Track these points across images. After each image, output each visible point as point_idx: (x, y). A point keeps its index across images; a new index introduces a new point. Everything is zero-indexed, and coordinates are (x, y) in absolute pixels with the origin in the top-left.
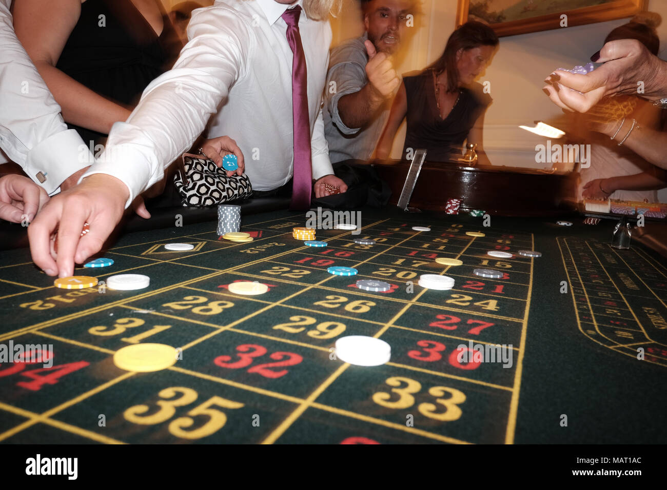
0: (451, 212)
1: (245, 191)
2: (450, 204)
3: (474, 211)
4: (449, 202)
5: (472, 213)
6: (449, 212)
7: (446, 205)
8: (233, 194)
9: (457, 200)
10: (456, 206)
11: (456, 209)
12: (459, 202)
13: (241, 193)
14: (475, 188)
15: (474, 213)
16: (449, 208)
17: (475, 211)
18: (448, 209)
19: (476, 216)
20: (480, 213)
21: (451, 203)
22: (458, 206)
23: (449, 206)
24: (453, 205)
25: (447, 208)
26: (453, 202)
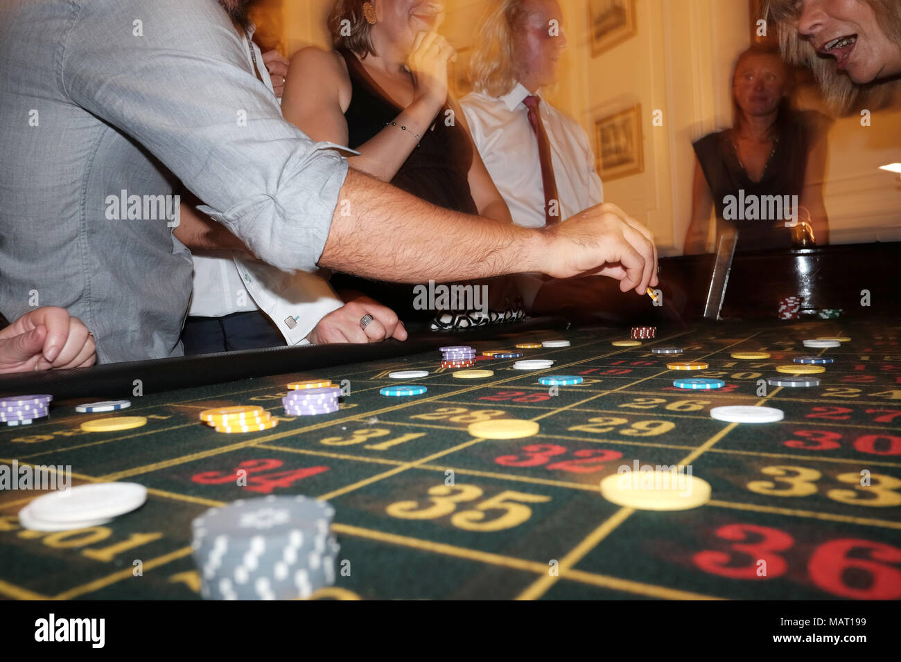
0: (788, 315)
1: (513, 316)
2: (784, 304)
3: (824, 310)
4: (782, 303)
5: (822, 315)
6: (785, 316)
7: (779, 307)
8: (497, 318)
9: (795, 298)
10: (795, 306)
11: (795, 311)
12: (798, 300)
13: (507, 318)
14: (820, 278)
15: (825, 313)
16: (784, 311)
17: (826, 311)
18: (782, 312)
19: (827, 317)
20: (834, 313)
21: (786, 303)
22: (798, 307)
23: (784, 307)
24: (789, 305)
25: (780, 311)
26: (789, 301)
